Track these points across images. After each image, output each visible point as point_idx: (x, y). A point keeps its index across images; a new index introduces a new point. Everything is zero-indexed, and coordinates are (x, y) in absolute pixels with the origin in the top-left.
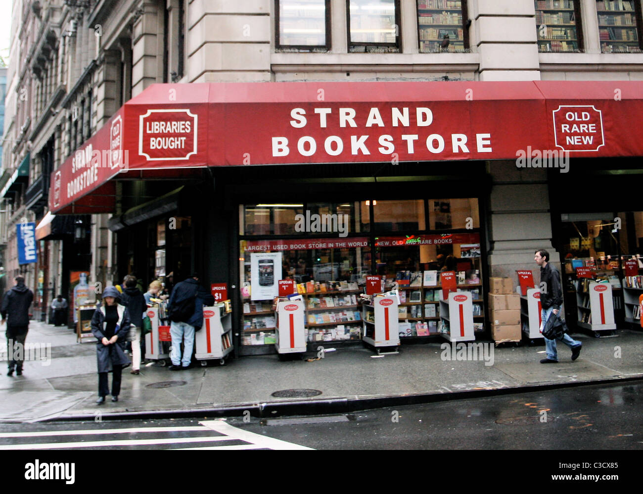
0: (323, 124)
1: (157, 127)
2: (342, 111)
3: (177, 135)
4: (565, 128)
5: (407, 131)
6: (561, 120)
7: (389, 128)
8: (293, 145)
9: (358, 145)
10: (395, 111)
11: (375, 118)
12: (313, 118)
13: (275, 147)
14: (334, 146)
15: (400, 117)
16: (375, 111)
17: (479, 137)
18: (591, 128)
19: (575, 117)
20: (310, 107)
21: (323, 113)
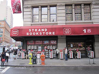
0: (33, 31)
1: (14, 32)
2: (35, 29)
3: (16, 33)
4: (65, 31)
5: (43, 32)
6: (65, 30)
7: (41, 31)
8: (29, 34)
9: (37, 34)
10: (42, 29)
11: (39, 30)
12: (32, 30)
13: (27, 34)
14: (34, 34)
15: (43, 30)
16: (39, 29)
17: (53, 32)
18: (69, 31)
19: (67, 30)
20: (31, 29)
21: (33, 30)
